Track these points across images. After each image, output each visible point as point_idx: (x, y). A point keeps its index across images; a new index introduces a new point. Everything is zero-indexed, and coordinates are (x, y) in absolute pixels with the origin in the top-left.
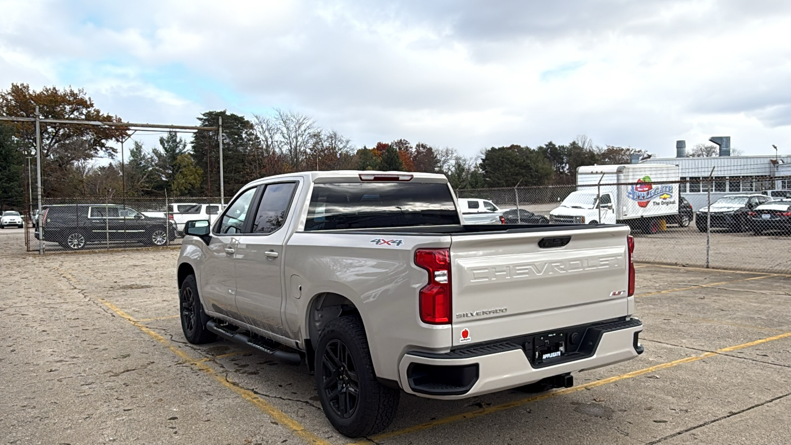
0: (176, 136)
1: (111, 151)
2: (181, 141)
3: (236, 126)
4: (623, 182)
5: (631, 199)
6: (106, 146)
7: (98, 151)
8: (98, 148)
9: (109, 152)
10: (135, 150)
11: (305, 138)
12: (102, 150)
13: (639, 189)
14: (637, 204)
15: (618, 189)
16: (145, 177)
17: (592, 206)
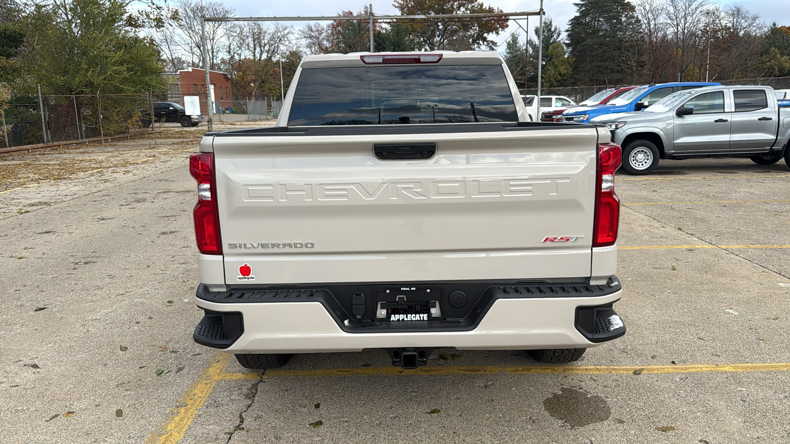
0: (552, 25)
1: (491, 44)
2: (556, 29)
3: (614, 9)
6: (487, 40)
7: (481, 45)
8: (481, 42)
9: (490, 46)
10: (511, 42)
11: (696, 17)
12: (484, 44)
16: (518, 69)
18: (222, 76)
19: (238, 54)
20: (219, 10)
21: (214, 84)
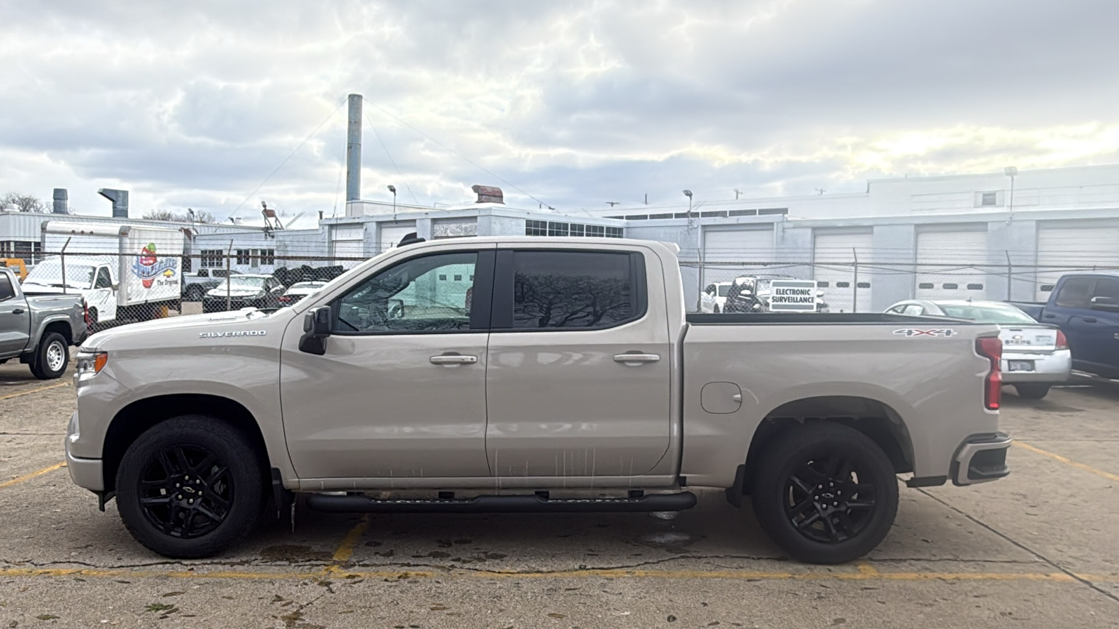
4: (128, 251)
5: (135, 276)
13: (144, 262)
14: (142, 284)
15: (120, 261)
17: (88, 285)
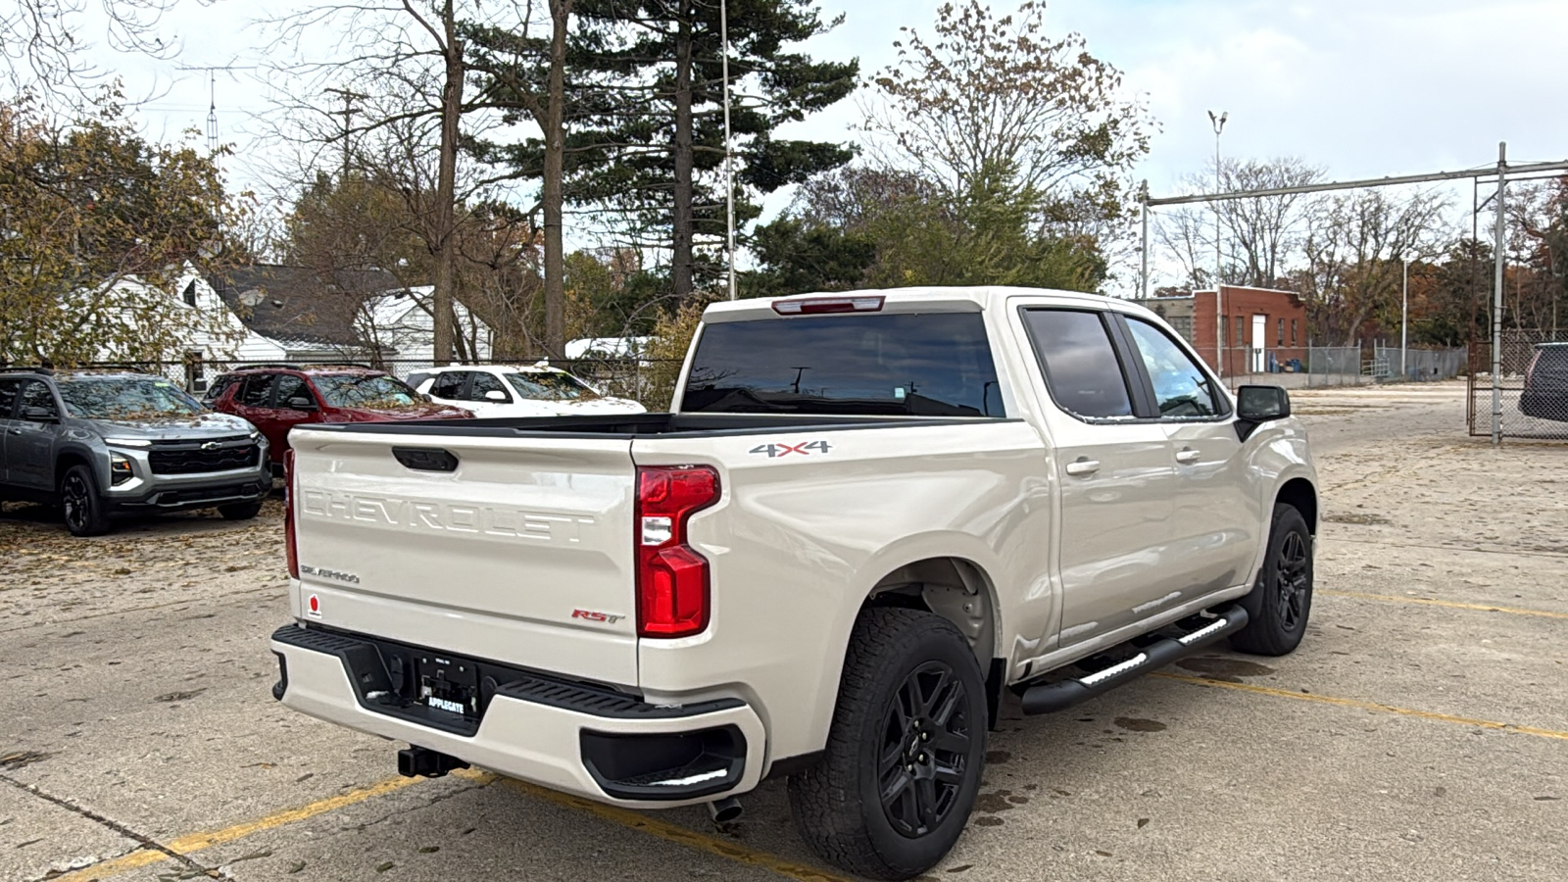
18: (1287, 299)
19: (1328, 254)
20: (1296, 170)
21: (1267, 316)
